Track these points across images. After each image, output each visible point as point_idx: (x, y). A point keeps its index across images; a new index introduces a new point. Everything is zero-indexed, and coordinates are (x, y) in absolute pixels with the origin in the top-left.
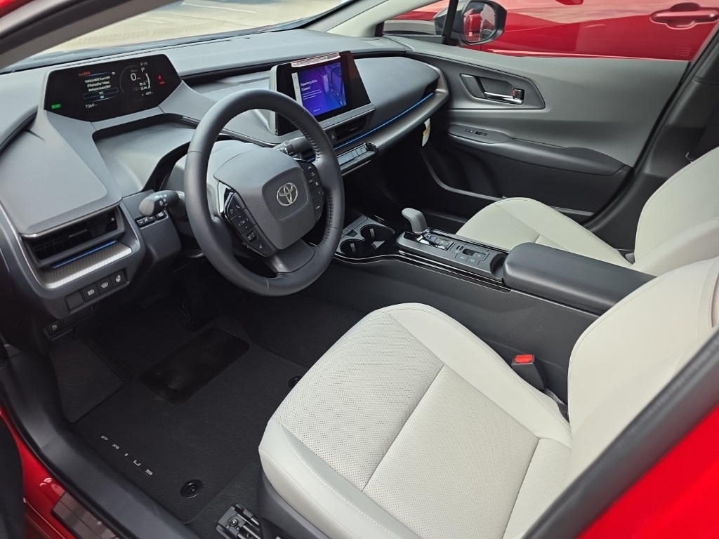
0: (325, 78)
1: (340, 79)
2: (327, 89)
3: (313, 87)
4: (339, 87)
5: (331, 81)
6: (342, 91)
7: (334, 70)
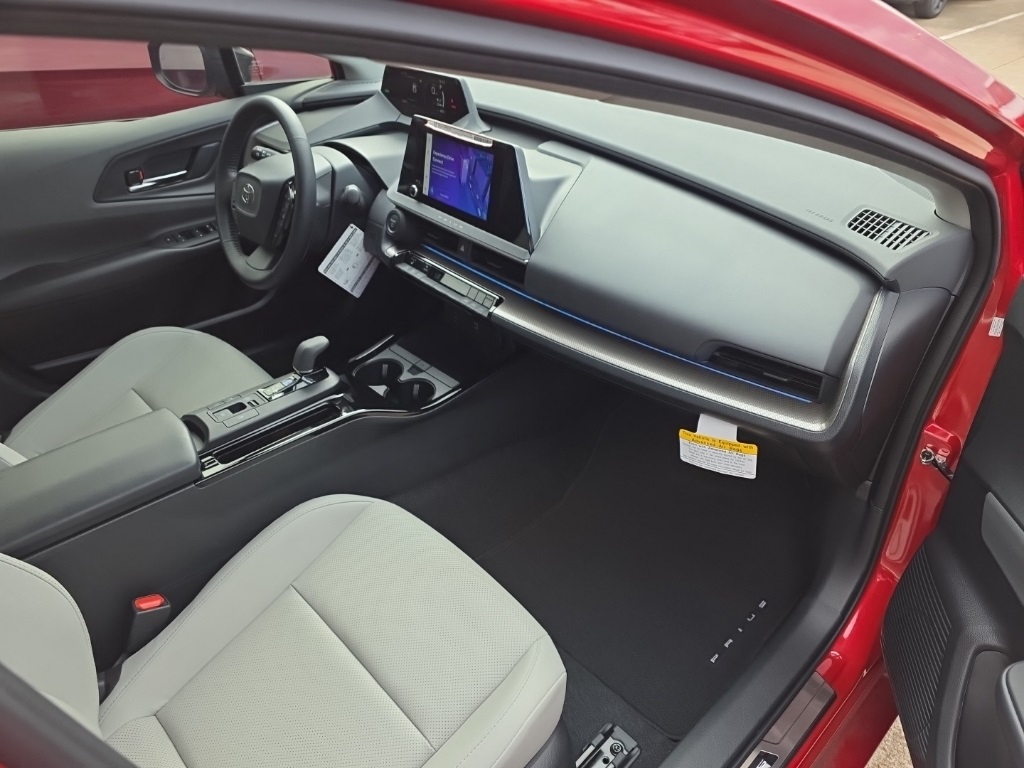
0: (465, 163)
1: (486, 179)
2: (464, 178)
3: (447, 164)
4: (483, 188)
5: (472, 172)
6: (484, 196)
7: (480, 160)
